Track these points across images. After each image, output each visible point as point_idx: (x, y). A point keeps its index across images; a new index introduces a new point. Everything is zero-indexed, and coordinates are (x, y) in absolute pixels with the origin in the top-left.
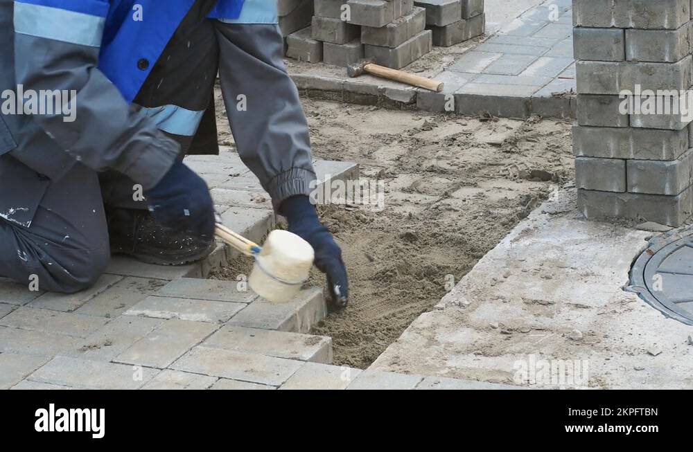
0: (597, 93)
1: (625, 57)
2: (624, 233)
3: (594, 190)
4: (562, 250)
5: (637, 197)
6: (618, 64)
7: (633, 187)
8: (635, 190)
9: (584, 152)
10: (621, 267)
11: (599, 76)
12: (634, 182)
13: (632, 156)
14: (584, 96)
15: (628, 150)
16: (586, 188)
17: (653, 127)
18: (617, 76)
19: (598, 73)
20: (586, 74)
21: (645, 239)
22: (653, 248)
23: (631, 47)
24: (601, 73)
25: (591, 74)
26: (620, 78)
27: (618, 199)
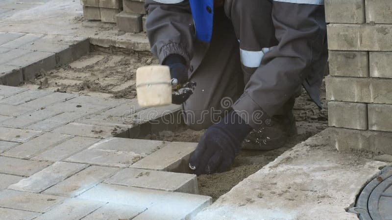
0: (344, 50)
1: (365, 19)
2: (364, 163)
3: (342, 128)
4: (308, 175)
5: (376, 133)
6: (359, 25)
7: (372, 125)
8: (375, 128)
9: (335, 96)
10: (352, 190)
11: (345, 36)
12: (374, 121)
13: (372, 101)
14: (333, 52)
15: (369, 95)
16: (336, 126)
17: (387, 77)
18: (359, 36)
19: (343, 33)
20: (334, 34)
21: (379, 169)
22: (383, 176)
23: (369, 12)
24: (346, 33)
25: (338, 34)
26: (361, 37)
27: (361, 135)
